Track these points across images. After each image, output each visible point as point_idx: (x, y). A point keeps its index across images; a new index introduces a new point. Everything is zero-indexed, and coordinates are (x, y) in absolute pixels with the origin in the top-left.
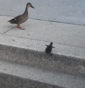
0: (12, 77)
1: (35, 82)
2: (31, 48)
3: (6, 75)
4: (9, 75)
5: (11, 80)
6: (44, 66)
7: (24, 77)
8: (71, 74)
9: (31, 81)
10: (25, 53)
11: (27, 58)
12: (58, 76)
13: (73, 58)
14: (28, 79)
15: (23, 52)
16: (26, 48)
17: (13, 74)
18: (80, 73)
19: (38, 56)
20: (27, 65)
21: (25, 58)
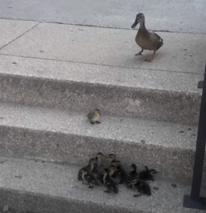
0: (15, 130)
1: (55, 134)
2: (45, 76)
3: (4, 127)
4: (9, 128)
5: (14, 137)
6: (69, 105)
7: (36, 128)
8: (114, 115)
9: (48, 134)
10: (36, 86)
11: (41, 94)
13: (115, 87)
15: (32, 84)
16: (37, 75)
18: (128, 112)
19: (58, 89)
20: (42, 106)
21: (38, 94)
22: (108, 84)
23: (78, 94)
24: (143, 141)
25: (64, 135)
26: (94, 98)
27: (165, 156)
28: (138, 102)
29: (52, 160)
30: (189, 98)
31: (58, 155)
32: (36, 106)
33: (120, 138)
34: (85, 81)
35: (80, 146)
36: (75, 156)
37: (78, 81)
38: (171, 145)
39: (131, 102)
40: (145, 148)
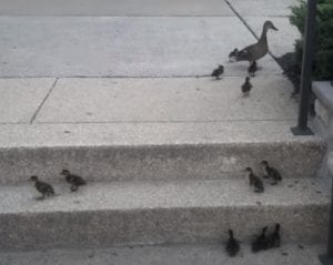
0: (100, 214)
3: (86, 213)
4: (93, 213)
5: (100, 222)
6: (151, 174)
10: (107, 156)
11: (114, 166)
12: (189, 188)
14: (137, 210)
15: (101, 155)
16: (106, 144)
17: (103, 208)
18: (222, 172)
19: (135, 157)
20: (116, 179)
21: (110, 167)
22: (197, 143)
23: (162, 159)
24: (259, 203)
25: (165, 210)
26: (180, 162)
27: (285, 216)
28: (233, 160)
29: (151, 243)
30: (290, 148)
31: (159, 236)
32: (110, 181)
33: (232, 204)
34: (168, 143)
35: (185, 220)
36: (180, 233)
37: (161, 144)
38: (290, 203)
39: (226, 160)
40: (262, 211)
